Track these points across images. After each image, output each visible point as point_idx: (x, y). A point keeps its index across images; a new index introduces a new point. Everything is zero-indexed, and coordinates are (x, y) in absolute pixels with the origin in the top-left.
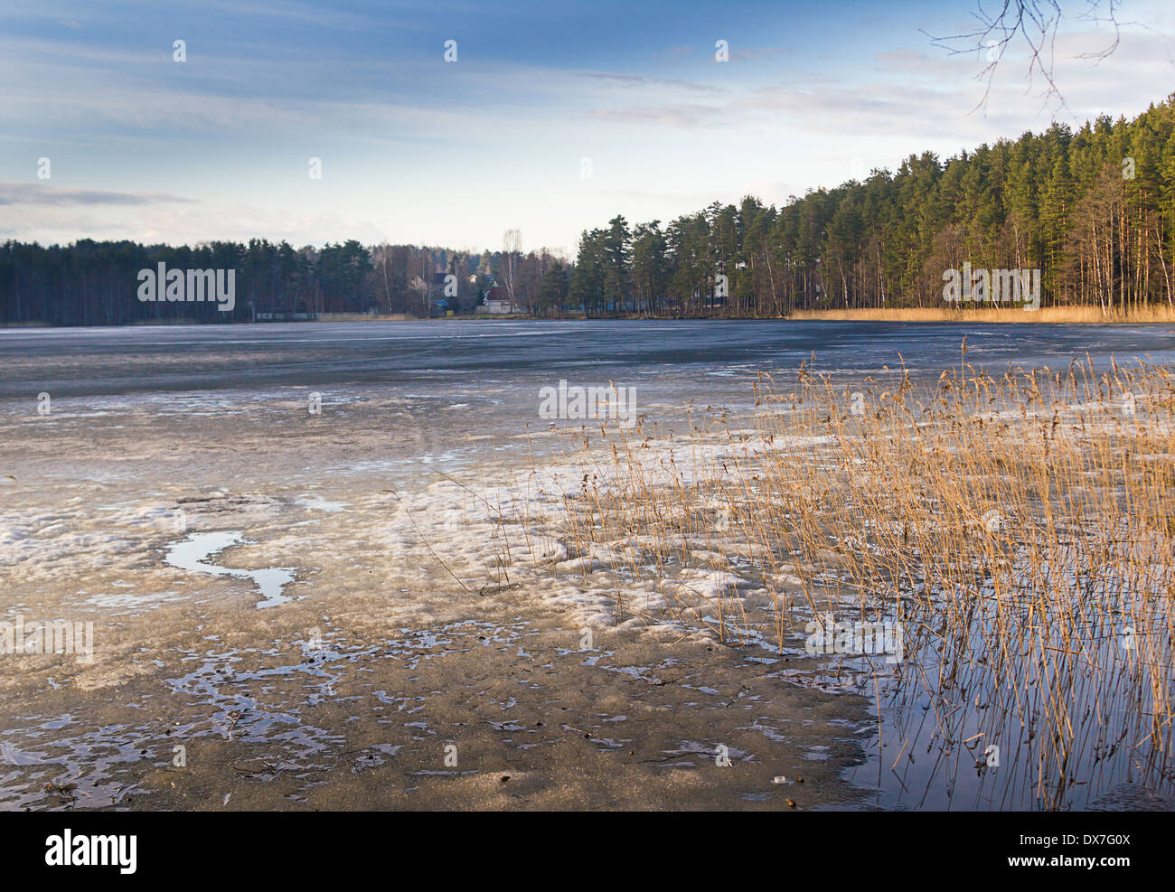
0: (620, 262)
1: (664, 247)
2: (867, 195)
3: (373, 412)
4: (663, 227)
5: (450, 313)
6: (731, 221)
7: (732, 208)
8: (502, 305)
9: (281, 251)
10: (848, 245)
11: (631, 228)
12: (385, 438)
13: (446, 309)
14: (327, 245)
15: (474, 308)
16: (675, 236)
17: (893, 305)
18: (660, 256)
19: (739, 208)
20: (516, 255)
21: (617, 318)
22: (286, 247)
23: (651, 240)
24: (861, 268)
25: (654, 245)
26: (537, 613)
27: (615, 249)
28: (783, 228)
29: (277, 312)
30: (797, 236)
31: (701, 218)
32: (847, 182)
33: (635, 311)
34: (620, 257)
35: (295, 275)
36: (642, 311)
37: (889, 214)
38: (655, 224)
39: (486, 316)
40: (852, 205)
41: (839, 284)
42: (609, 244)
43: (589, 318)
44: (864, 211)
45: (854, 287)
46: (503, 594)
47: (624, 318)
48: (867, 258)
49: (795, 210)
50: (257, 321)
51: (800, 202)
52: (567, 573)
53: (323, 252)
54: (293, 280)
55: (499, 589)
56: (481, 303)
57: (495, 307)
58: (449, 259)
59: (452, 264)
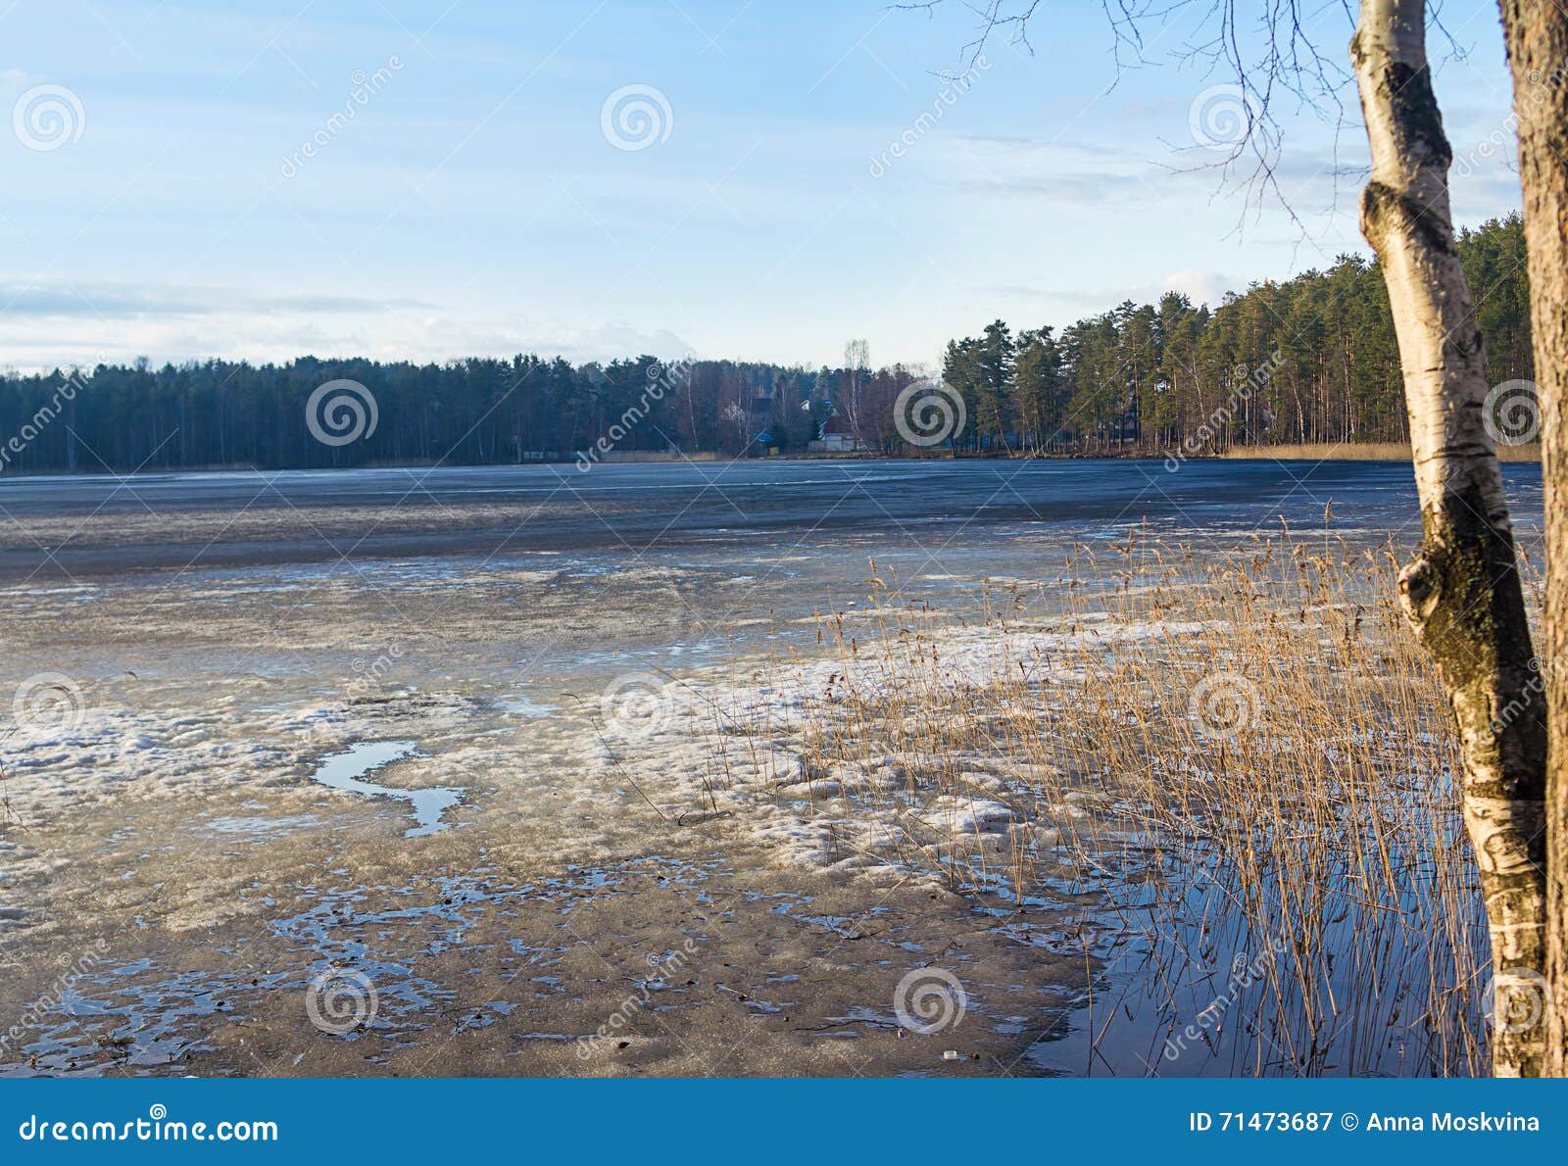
0: (999, 382)
1: (1057, 362)
2: (1332, 290)
4: (1056, 336)
5: (774, 450)
6: (1147, 328)
7: (1149, 309)
8: (844, 439)
9: (555, 370)
10: (1304, 359)
11: (1014, 336)
12: (632, 622)
13: (768, 445)
14: (614, 362)
15: (806, 445)
16: (1071, 348)
17: (1364, 437)
18: (1051, 375)
19: (1157, 309)
20: (863, 374)
21: (995, 457)
22: (562, 365)
23: (1040, 350)
24: (1322, 389)
25: (1044, 359)
26: (739, 849)
27: (992, 365)
28: (1217, 336)
29: (550, 450)
30: (1236, 346)
31: (1107, 322)
32: (1305, 272)
33: (1019, 448)
34: (1000, 376)
35: (573, 401)
36: (1028, 448)
37: (1360, 316)
38: (1046, 331)
39: (822, 454)
40: (1310, 304)
41: (1292, 412)
42: (984, 358)
43: (957, 457)
44: (1325, 312)
45: (1313, 414)
46: (706, 825)
47: (1005, 456)
48: (1331, 375)
49: (1233, 310)
50: (524, 462)
51: (1240, 301)
52: (795, 798)
53: (609, 370)
54: (570, 409)
55: (704, 818)
56: (815, 437)
57: (834, 442)
58: (776, 380)
59: (778, 386)
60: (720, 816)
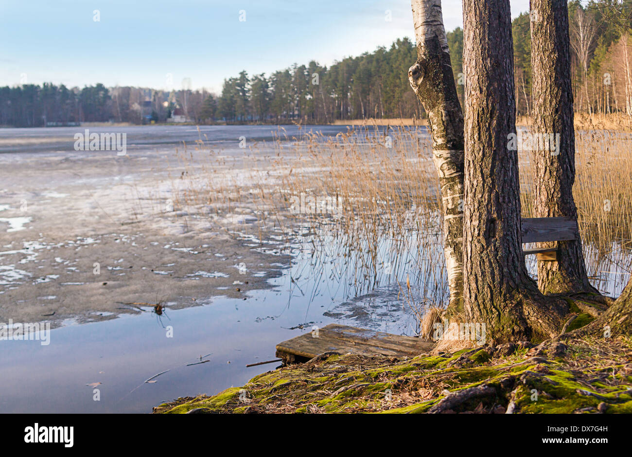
0: (244, 95)
1: (267, 87)
2: (374, 59)
3: (96, 161)
4: (267, 76)
5: (153, 122)
6: (303, 73)
7: (304, 66)
8: (181, 118)
9: (61, 88)
10: (364, 86)
11: (250, 77)
12: (98, 170)
13: (151, 120)
14: (86, 85)
15: (166, 120)
16: (273, 81)
17: (388, 117)
18: (265, 92)
19: (307, 66)
20: (189, 92)
21: (242, 124)
22: (63, 87)
24: (371, 98)
25: (262, 85)
26: (147, 231)
27: (241, 87)
28: (330, 77)
29: (58, 121)
30: (338, 81)
31: (287, 71)
32: (364, 53)
33: (252, 121)
34: (244, 92)
35: (68, 101)
36: (256, 121)
37: (385, 70)
38: (262, 75)
39: (172, 124)
40: (366, 64)
41: (359, 107)
42: (239, 85)
43: (228, 124)
44: (373, 67)
45: (367, 107)
46: (134, 225)
47: (246, 124)
48: (374, 93)
49: (335, 68)
50: (48, 126)
51: (339, 63)
52: (169, 217)
53: (84, 89)
54: (67, 104)
55: (132, 223)
56: (169, 116)
57: (177, 119)
58: (153, 93)
59: (154, 96)
60: (139, 222)
